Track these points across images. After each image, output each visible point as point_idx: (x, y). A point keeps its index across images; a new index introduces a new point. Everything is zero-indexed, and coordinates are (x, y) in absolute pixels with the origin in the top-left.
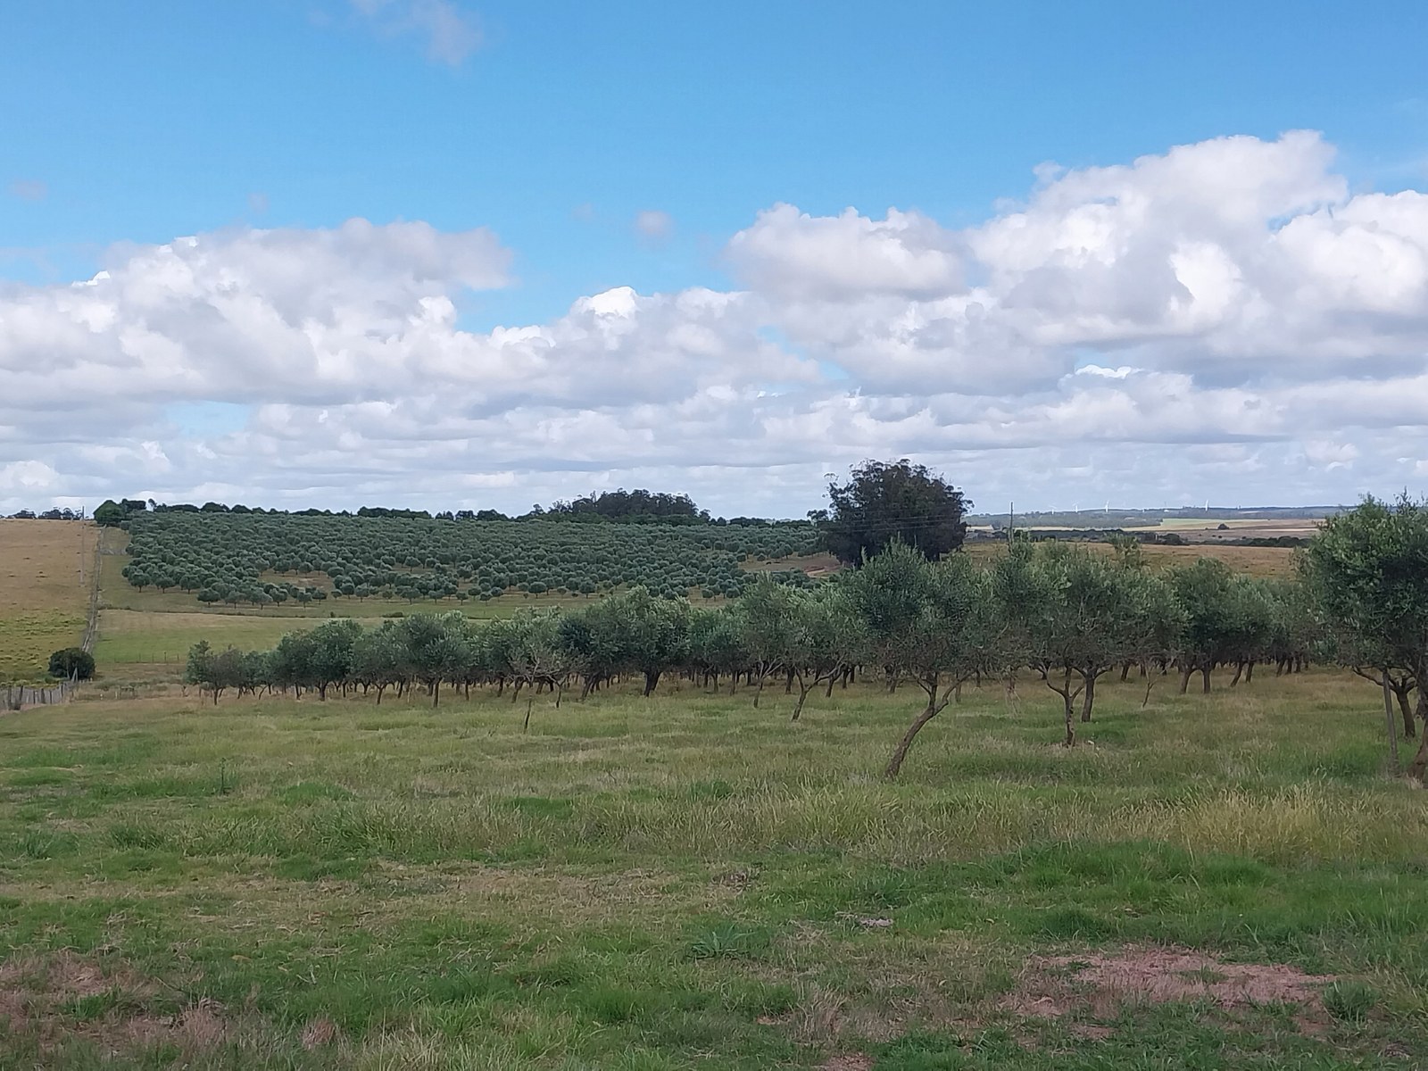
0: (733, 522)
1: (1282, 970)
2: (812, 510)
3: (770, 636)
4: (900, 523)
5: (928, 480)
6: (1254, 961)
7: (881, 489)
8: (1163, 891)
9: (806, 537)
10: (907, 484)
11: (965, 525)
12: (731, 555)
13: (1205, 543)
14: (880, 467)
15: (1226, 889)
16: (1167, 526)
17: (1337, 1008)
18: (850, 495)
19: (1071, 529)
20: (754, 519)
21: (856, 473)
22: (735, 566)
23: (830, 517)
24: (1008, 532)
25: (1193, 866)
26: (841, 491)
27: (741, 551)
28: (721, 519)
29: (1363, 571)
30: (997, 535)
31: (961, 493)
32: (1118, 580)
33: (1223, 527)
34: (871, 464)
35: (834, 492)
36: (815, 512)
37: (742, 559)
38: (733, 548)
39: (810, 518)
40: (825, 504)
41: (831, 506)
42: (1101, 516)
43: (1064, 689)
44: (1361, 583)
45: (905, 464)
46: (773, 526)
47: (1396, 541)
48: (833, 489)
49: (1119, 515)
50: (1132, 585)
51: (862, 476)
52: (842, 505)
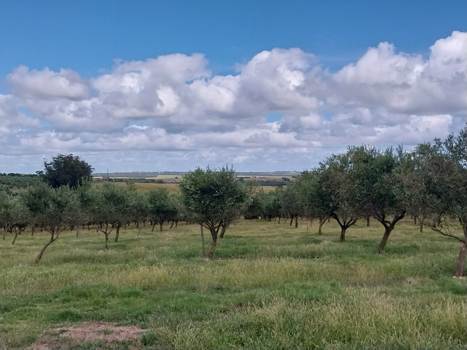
0: (9, 174)
1: (134, 328)
2: (38, 171)
3: (4, 215)
4: (69, 175)
5: (79, 161)
6: (126, 325)
7: (63, 164)
8: (105, 301)
9: (36, 180)
10: (72, 162)
11: (92, 176)
12: (7, 186)
13: (171, 183)
14: (62, 156)
15: (126, 299)
16: (159, 177)
17: (144, 341)
18: (52, 166)
19: (129, 178)
20: (16, 174)
21: (54, 158)
22: (9, 190)
23: (44, 173)
24: (108, 179)
25: (117, 292)
26: (49, 165)
27: (12, 185)
28: (4, 173)
29: (194, 192)
30: (103, 180)
31: (91, 166)
32: (125, 194)
33: (177, 178)
34: (60, 155)
35: (46, 165)
36: (39, 171)
37: (12, 188)
38: (9, 184)
39: (37, 174)
40: (43, 169)
41: (45, 169)
42: (138, 174)
43: (105, 231)
44: (194, 196)
45: (71, 156)
46: (24, 176)
47: (205, 182)
48: (45, 164)
49: (144, 174)
50: (128, 196)
51: (56, 159)
52: (49, 170)
